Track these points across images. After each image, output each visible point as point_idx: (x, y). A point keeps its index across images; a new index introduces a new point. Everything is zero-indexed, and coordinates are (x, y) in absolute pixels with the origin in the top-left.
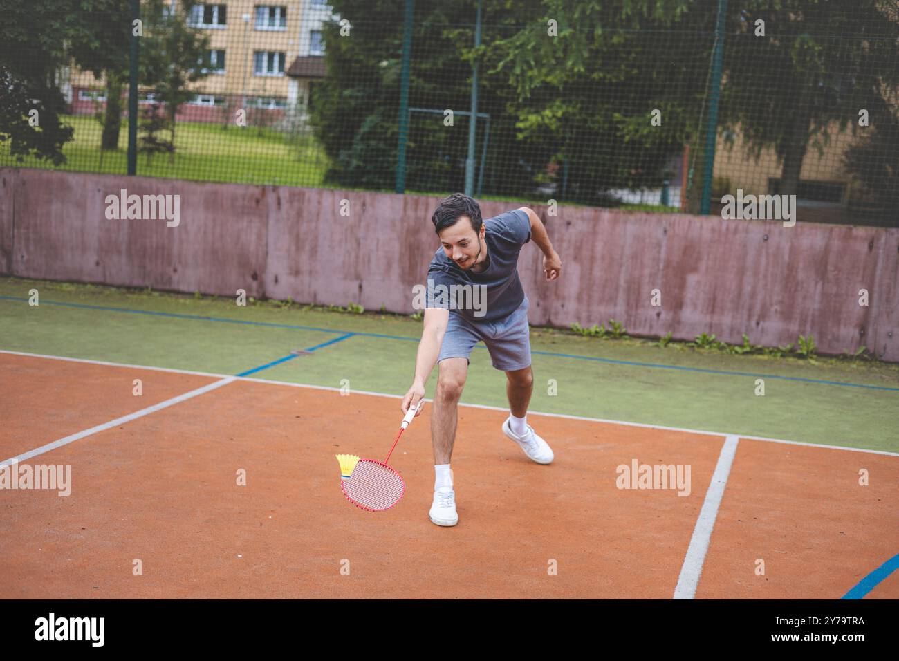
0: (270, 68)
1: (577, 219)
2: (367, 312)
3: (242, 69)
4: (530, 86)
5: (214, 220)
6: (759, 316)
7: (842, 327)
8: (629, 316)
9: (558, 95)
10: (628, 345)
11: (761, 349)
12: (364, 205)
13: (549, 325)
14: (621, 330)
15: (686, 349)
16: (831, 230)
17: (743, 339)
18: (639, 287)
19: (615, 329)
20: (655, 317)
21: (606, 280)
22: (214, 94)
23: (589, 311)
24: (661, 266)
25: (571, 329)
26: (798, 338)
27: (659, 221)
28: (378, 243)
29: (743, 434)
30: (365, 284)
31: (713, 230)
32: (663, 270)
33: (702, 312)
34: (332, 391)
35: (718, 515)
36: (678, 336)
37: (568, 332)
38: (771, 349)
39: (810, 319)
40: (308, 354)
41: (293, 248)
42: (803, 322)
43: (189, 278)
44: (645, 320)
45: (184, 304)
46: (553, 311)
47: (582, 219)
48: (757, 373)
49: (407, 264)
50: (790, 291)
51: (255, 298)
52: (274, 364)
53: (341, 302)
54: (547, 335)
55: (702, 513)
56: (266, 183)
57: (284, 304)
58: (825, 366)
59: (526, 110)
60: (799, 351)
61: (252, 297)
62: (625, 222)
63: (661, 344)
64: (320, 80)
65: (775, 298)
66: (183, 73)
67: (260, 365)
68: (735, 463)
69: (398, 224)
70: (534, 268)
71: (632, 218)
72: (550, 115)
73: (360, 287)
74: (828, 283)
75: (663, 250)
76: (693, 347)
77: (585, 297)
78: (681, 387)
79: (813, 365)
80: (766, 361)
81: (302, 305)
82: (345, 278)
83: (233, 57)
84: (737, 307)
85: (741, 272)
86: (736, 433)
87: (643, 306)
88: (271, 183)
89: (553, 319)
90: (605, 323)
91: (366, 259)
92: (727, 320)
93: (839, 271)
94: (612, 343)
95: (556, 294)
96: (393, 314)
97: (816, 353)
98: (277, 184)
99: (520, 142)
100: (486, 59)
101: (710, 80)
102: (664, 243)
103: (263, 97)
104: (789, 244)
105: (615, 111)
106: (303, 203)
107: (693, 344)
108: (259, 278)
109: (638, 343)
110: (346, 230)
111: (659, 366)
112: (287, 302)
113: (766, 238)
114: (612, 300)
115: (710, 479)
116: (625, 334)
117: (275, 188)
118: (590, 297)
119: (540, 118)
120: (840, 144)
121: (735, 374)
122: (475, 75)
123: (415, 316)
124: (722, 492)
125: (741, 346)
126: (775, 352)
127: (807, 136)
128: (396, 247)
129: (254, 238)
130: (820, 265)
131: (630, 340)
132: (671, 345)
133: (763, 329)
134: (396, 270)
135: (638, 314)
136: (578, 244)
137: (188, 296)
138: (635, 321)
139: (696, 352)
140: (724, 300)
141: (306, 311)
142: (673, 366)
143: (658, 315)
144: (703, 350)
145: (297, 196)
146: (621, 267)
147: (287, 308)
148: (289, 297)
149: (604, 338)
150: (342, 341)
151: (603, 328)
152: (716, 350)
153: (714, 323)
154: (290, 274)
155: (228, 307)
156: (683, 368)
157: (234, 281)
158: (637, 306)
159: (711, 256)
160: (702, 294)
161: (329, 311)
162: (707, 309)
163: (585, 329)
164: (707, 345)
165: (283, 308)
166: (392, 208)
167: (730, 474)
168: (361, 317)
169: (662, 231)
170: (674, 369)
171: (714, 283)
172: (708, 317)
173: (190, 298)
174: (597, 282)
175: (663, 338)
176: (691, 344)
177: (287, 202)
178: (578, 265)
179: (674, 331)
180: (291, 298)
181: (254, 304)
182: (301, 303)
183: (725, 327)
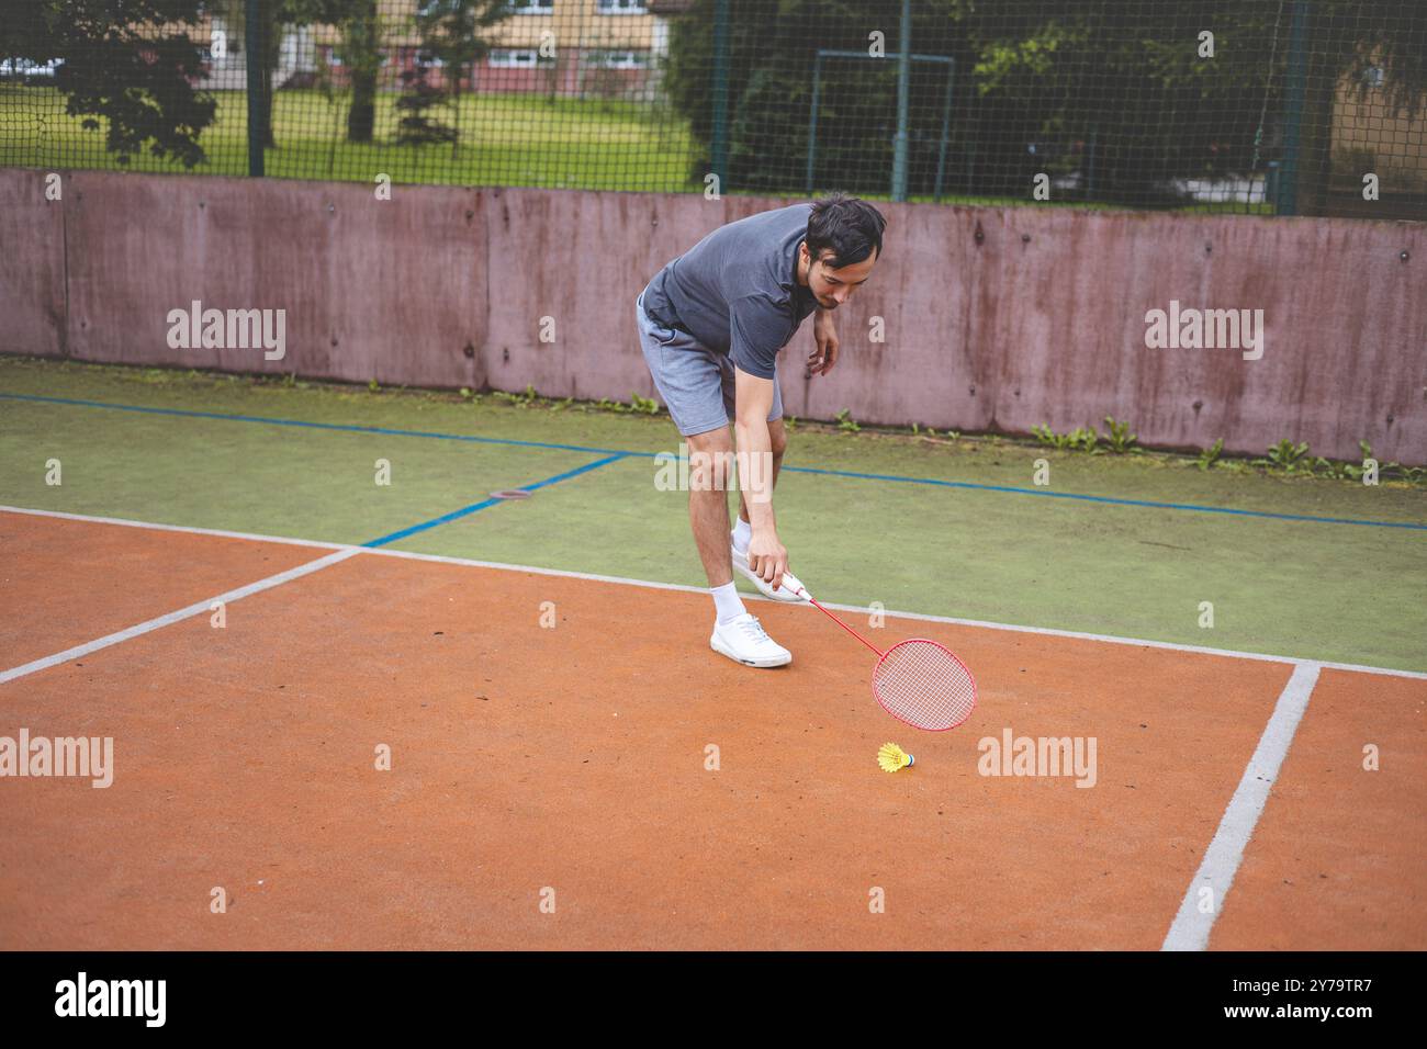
1: (1042, 231)
3: (578, 5)
5: (397, 253)
6: (1392, 405)
8: (1143, 410)
10: (1140, 464)
11: (1395, 470)
12: (654, 216)
13: (994, 429)
14: (1126, 438)
15: (1251, 471)
17: (1361, 450)
18: (1160, 356)
19: (1116, 434)
20: (1192, 411)
21: (1098, 345)
22: (534, 48)
23: (1066, 403)
25: (1034, 437)
27: (1197, 231)
29: (1332, 659)
31: (1301, 244)
33: (1280, 400)
35: (1241, 867)
36: (1236, 446)
37: (1030, 442)
38: (1416, 469)
40: (522, 497)
41: (534, 298)
43: (360, 356)
44: (1173, 418)
45: (346, 403)
46: (1000, 403)
47: (1051, 230)
51: (470, 389)
52: (447, 519)
53: (618, 393)
54: (990, 448)
55: (1207, 863)
56: (482, 183)
57: (520, 399)
61: (465, 387)
62: (1132, 234)
63: (1203, 463)
66: (471, 11)
67: (422, 521)
68: (1302, 730)
70: (964, 324)
71: (1145, 226)
72: (1036, 46)
75: (1206, 284)
76: (1263, 466)
77: (1059, 377)
78: (1225, 552)
80: (1405, 492)
81: (552, 400)
82: (626, 351)
84: (1348, 391)
85: (1357, 323)
86: (1315, 658)
87: (1169, 392)
88: (493, 183)
89: (1000, 418)
90: (1097, 426)
92: (1329, 415)
94: (1108, 461)
95: (1005, 372)
98: (502, 183)
102: (1208, 271)
106: (547, 216)
107: (1264, 462)
108: (476, 354)
109: (1158, 461)
110: (625, 264)
111: (1192, 508)
112: (526, 396)
113: (1404, 256)
114: (1110, 382)
115: (1241, 774)
116: (1134, 443)
117: (498, 192)
118: (1068, 376)
119: (1014, 55)
121: (1338, 521)
124: (1262, 805)
125: (1358, 464)
129: (465, 281)
131: (1144, 455)
132: (1221, 463)
133: (1399, 430)
135: (1160, 407)
136: (1044, 278)
137: (357, 388)
138: (1153, 418)
139: (1270, 477)
140: (1322, 377)
141: (556, 412)
142: (1218, 507)
143: (1197, 407)
144: (1282, 474)
145: (538, 204)
146: (1125, 318)
147: (524, 406)
148: (529, 386)
149: (1096, 451)
150: (596, 469)
151: (1094, 433)
152: (1309, 472)
153: (1304, 420)
154: (530, 345)
155: (420, 408)
156: (1237, 512)
157: (435, 358)
158: (1156, 391)
159: (1297, 294)
160: (1280, 366)
161: (599, 410)
162: (1291, 395)
163: (1060, 436)
164: (1290, 463)
165: (518, 406)
166: (705, 221)
167: (1286, 760)
168: (654, 420)
169: (1203, 249)
170: (1218, 514)
171: (1303, 345)
172: (1294, 408)
173: (361, 391)
174: (1081, 348)
175: (1205, 450)
176: (1260, 462)
177: (521, 215)
178: (1045, 317)
179: (1227, 437)
180: (532, 388)
181: (469, 400)
182: (550, 396)
183: (1325, 429)
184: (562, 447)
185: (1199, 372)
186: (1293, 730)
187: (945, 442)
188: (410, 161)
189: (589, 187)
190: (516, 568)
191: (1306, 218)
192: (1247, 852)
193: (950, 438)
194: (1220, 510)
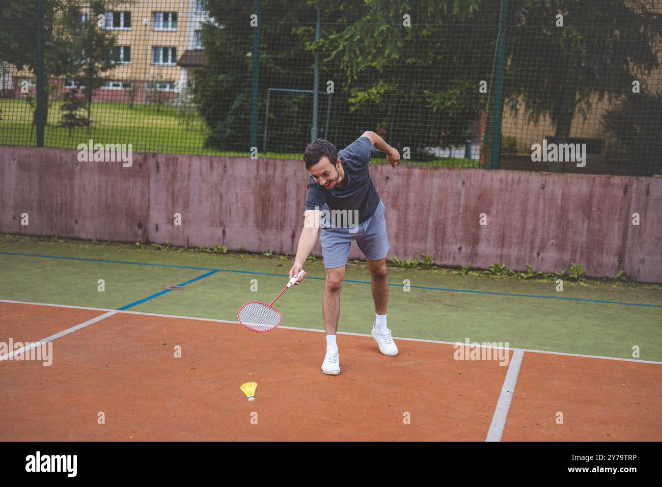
0: (165, 60)
1: (394, 174)
2: (229, 252)
3: (144, 61)
4: (357, 70)
6: (539, 248)
7: (604, 255)
8: (437, 250)
9: (381, 77)
10: (436, 273)
11: (541, 275)
12: (225, 167)
14: (430, 262)
15: (482, 276)
16: (594, 179)
17: (528, 267)
18: (444, 228)
19: (426, 261)
20: (458, 251)
21: (418, 223)
22: (122, 81)
23: (405, 248)
24: (461, 211)
26: (571, 265)
27: (459, 175)
28: (237, 197)
29: (527, 348)
30: (227, 230)
31: (501, 181)
32: (463, 214)
33: (494, 246)
34: (195, 321)
35: (506, 422)
36: (476, 265)
38: (549, 274)
39: (579, 249)
40: (179, 289)
41: (170, 202)
42: (574, 253)
43: (88, 228)
44: (450, 254)
45: (84, 249)
47: (398, 174)
48: (538, 295)
49: (261, 213)
50: (563, 228)
51: (140, 243)
52: (150, 298)
53: (208, 244)
55: (494, 421)
56: (147, 151)
57: (163, 247)
58: (592, 287)
59: (357, 89)
60: (571, 276)
61: (138, 242)
62: (432, 176)
63: (463, 273)
64: (201, 68)
65: (551, 234)
66: (96, 64)
67: (139, 299)
68: (520, 374)
69: (252, 181)
71: (437, 173)
72: (376, 91)
73: (224, 232)
74: (593, 221)
75: (463, 198)
76: (488, 274)
77: (402, 236)
78: (479, 308)
79: (583, 286)
80: (545, 284)
81: (179, 247)
82: (212, 225)
83: (136, 52)
84: (521, 242)
85: (524, 214)
86: (521, 348)
87: (448, 243)
88: (151, 151)
90: (419, 258)
91: (228, 211)
92: (514, 252)
93: (601, 212)
94: (424, 272)
96: (250, 253)
97: (585, 277)
98: (156, 151)
99: (351, 115)
100: (324, 50)
101: (495, 62)
102: (463, 192)
103: (161, 82)
104: (561, 191)
105: (425, 88)
106: (177, 166)
107: (488, 272)
108: (143, 227)
109: (444, 272)
110: (212, 187)
111: (462, 291)
112: (166, 245)
113: (543, 186)
114: (423, 239)
115: (501, 390)
116: (434, 265)
117: (154, 155)
118: (406, 236)
119: (366, 95)
120: (599, 111)
121: (521, 295)
122: (317, 62)
123: (268, 254)
124: (511, 401)
125: (526, 272)
126: (553, 277)
127: (574, 105)
128: (251, 199)
129: (138, 194)
130: (586, 206)
131: (438, 270)
132: (470, 273)
133: (542, 258)
134: (252, 217)
135: (444, 249)
136: (395, 195)
137: (87, 242)
138: (441, 254)
139: (491, 278)
140: (511, 236)
141: (180, 252)
142: (471, 290)
143: (460, 249)
144: (496, 277)
145: (172, 161)
146: (429, 212)
147: (165, 250)
148: (168, 241)
149: (418, 268)
150: (207, 277)
151: (417, 261)
152: (506, 276)
153: (504, 255)
154: (168, 223)
155: (119, 251)
156: (480, 292)
157: (123, 228)
158: (443, 241)
159: (500, 202)
160: (494, 232)
161: (199, 252)
162: (498, 244)
163: (403, 262)
164: (499, 272)
165: (163, 250)
166: (248, 169)
167: (517, 385)
168: (224, 256)
169: (461, 183)
170: (473, 293)
171: (503, 223)
172: (499, 250)
173: (89, 244)
174: (411, 224)
175: (463, 267)
176: (486, 272)
177: (164, 166)
178: (396, 211)
179: (472, 262)
180: (169, 242)
181: (140, 247)
182: (177, 245)
183: (512, 258)
184: (189, 267)
185: (460, 234)
186: (517, 374)
187: (353, 265)
188: (67, 134)
189: (195, 153)
190: (188, 318)
191: (503, 171)
192: (508, 416)
193: (355, 263)
194: (473, 292)
